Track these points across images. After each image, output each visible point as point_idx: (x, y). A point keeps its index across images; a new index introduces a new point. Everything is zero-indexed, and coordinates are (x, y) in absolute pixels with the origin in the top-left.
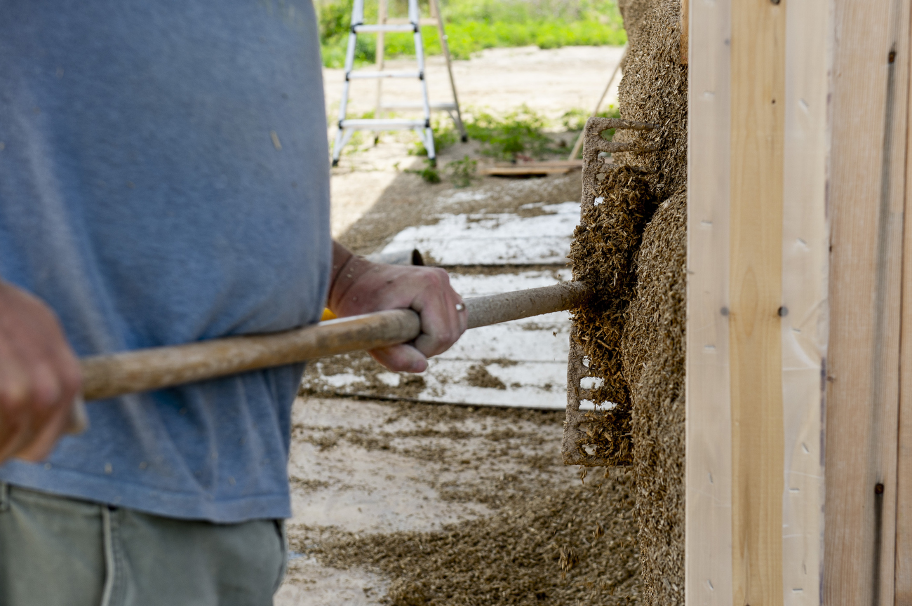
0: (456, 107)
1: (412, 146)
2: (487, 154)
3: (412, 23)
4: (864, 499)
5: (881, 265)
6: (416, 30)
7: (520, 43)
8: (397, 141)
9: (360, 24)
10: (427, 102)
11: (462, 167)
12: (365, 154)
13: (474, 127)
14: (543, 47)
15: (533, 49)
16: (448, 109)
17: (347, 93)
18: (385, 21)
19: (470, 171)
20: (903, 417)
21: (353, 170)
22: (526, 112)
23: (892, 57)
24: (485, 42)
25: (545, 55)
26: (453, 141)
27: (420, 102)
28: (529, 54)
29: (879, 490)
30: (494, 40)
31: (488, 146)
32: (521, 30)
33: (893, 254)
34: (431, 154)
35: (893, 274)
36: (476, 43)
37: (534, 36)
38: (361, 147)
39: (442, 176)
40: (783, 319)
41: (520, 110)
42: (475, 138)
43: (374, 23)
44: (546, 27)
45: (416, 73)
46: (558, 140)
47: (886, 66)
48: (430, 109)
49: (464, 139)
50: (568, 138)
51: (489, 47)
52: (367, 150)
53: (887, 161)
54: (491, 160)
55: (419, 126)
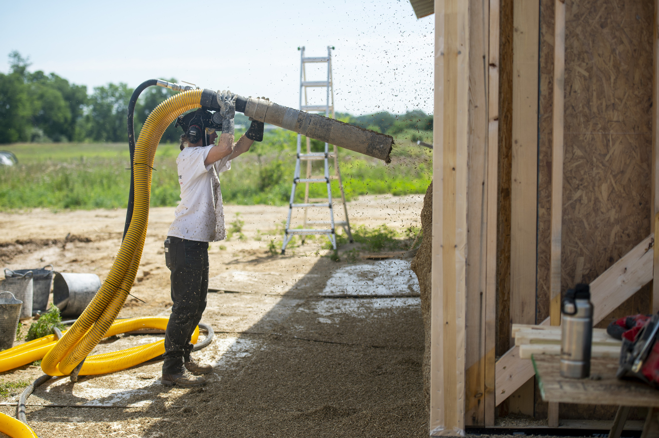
0: (348, 224)
1: (324, 244)
2: (364, 250)
3: (326, 178)
4: (477, 296)
5: (481, 236)
6: (328, 182)
7: (381, 192)
8: (315, 243)
9: (298, 178)
10: (333, 220)
11: (351, 254)
12: (298, 249)
13: (357, 235)
14: (395, 194)
15: (389, 195)
16: (343, 225)
17: (290, 214)
18: (310, 177)
19: (356, 256)
20: (487, 275)
21: (293, 256)
22: (385, 229)
23: (483, 184)
24: (360, 191)
25: (396, 199)
26: (346, 243)
27: (330, 221)
28: (386, 199)
29: (481, 294)
30: (365, 191)
31: (364, 245)
32: (382, 184)
33: (484, 233)
34: (335, 247)
35: (484, 238)
36: (354, 191)
37: (390, 188)
38: (296, 245)
39: (341, 259)
40: (456, 248)
41: (382, 228)
42: (357, 241)
43: (305, 178)
44: (397, 182)
45: (327, 204)
46: (403, 243)
47: (481, 186)
48: (334, 225)
49: (351, 242)
50: (408, 243)
51: (362, 194)
52: (298, 246)
53: (482, 210)
54: (367, 252)
55: (329, 233)
